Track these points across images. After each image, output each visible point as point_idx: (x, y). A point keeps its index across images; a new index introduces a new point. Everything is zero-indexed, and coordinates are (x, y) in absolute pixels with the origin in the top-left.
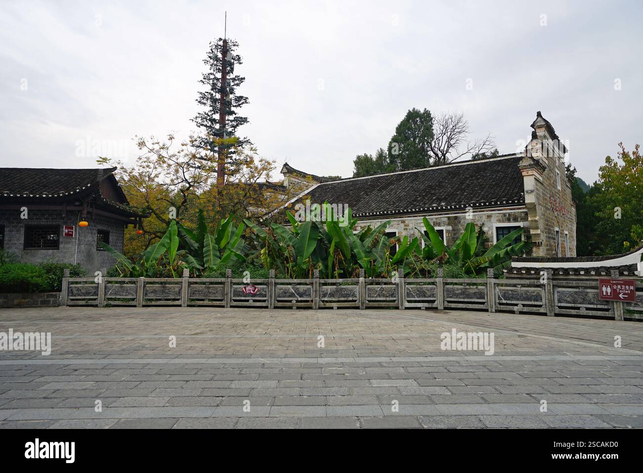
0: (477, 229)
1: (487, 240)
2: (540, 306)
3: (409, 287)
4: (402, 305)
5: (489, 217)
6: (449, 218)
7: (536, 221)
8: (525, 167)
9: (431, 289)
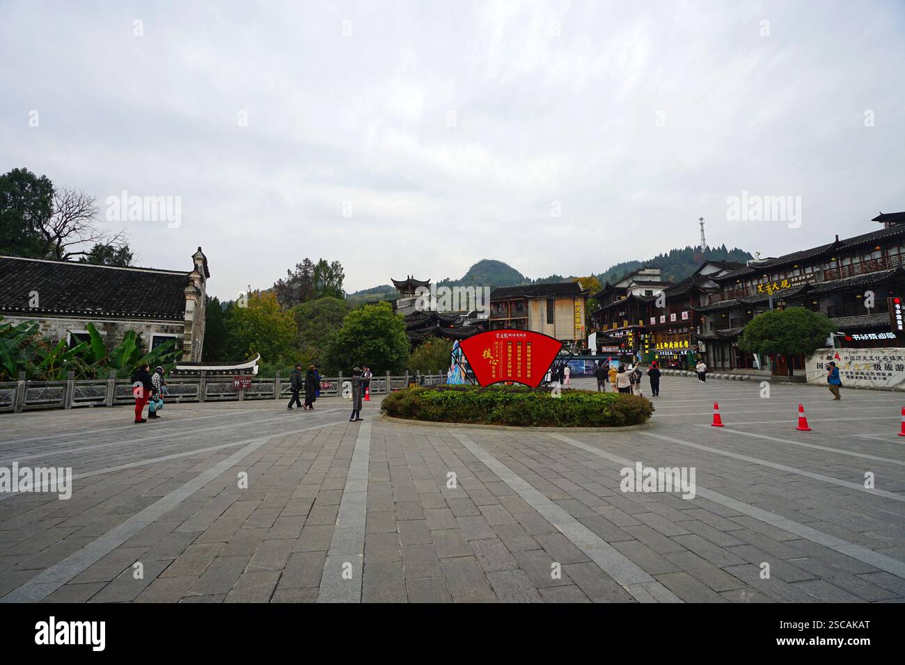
0: (136, 337)
1: (143, 347)
2: (195, 396)
3: (79, 388)
4: (68, 405)
5: (148, 327)
6: (105, 324)
7: (190, 334)
8: (190, 293)
9: (102, 388)
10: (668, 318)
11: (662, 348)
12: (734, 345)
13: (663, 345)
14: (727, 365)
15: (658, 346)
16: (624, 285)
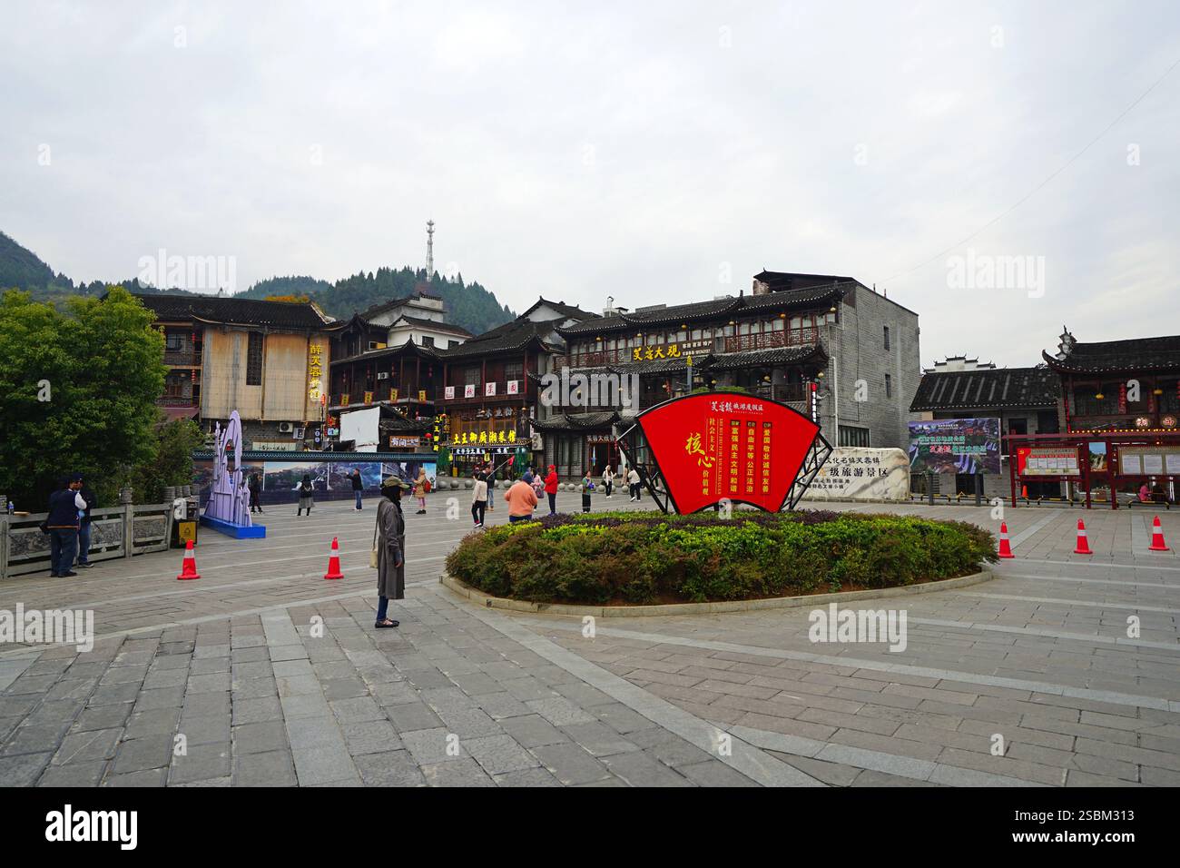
10: (480, 390)
11: (465, 441)
12: (590, 439)
13: (468, 436)
14: (577, 471)
15: (457, 438)
16: (383, 321)
